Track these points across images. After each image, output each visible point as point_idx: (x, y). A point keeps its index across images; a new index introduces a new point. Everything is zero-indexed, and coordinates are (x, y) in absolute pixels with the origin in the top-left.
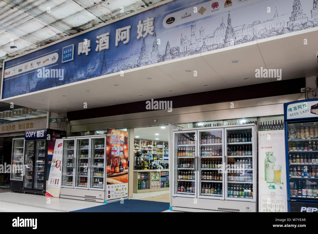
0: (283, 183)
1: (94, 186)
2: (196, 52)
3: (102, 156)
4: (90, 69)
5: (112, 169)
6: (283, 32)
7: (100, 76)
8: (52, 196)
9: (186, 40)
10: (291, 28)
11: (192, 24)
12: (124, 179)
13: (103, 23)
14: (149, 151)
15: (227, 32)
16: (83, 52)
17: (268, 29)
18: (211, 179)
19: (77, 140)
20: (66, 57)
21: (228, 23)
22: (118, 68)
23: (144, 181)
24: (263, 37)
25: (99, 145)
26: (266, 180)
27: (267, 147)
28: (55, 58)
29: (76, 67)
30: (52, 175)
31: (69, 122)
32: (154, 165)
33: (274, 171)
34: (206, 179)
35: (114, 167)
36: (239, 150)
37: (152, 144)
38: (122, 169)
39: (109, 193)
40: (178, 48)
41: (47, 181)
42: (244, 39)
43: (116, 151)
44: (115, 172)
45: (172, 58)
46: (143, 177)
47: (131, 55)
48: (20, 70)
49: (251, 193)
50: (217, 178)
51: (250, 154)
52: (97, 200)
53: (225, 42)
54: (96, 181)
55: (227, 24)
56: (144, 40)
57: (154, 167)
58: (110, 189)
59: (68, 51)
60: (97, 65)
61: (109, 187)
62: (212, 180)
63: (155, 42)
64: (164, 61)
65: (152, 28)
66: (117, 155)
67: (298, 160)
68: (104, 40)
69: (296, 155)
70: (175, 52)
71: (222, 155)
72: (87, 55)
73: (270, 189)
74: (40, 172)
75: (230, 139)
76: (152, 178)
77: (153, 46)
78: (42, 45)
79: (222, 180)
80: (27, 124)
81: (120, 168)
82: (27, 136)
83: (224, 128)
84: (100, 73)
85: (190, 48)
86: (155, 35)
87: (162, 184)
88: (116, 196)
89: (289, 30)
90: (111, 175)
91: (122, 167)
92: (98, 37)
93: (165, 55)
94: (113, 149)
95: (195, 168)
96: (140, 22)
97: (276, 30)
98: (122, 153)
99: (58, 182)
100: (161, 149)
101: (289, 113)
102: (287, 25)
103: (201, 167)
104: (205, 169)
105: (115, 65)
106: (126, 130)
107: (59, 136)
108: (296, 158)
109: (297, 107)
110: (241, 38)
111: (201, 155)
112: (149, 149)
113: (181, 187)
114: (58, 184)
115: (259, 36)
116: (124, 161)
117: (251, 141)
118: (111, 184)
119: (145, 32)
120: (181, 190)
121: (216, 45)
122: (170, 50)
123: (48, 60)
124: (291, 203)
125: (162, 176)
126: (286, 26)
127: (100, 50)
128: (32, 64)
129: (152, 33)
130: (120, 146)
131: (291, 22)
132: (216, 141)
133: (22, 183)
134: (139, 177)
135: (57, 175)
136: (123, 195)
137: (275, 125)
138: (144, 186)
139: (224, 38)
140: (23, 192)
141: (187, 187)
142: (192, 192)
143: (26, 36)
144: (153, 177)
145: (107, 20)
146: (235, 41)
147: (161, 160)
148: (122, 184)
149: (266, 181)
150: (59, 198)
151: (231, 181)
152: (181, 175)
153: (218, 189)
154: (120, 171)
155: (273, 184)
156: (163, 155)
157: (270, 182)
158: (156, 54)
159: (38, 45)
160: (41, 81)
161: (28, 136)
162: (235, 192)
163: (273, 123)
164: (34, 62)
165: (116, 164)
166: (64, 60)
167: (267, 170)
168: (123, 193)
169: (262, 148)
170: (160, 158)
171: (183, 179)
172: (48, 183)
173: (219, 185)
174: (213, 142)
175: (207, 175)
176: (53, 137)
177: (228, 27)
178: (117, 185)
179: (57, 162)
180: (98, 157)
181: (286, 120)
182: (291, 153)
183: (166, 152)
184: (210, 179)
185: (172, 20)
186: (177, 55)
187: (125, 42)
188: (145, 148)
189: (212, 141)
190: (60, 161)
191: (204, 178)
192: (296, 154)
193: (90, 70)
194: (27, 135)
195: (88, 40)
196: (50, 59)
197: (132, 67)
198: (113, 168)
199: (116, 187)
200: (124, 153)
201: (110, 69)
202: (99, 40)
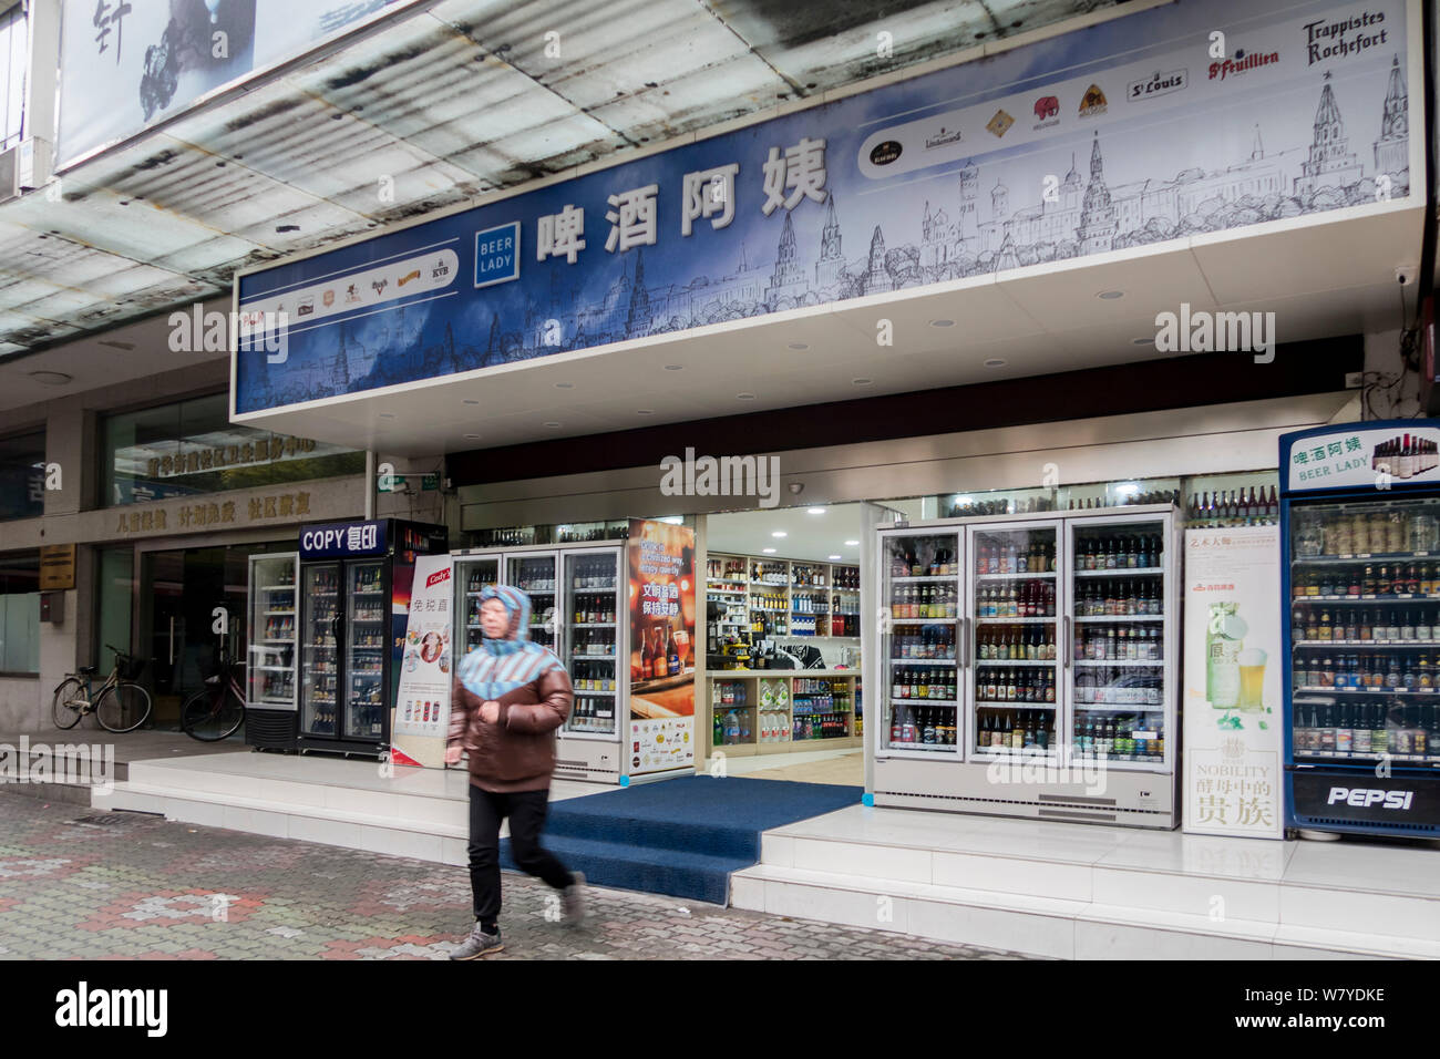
0: (1269, 710)
1: (578, 727)
2: (980, 266)
3: (603, 618)
4: (587, 314)
5: (644, 665)
6: (1281, 212)
7: (624, 339)
8: (416, 764)
9: (941, 223)
10: (1306, 199)
11: (963, 171)
12: (683, 701)
13: (631, 148)
14: (736, 600)
15: (1088, 204)
16: (557, 252)
17: (1230, 200)
18: (1014, 696)
19: (509, 559)
20: (491, 265)
21: (1093, 173)
22: (695, 313)
23: (736, 713)
24: (1210, 225)
25: (590, 579)
26: (1209, 697)
27: (1217, 587)
28: (446, 270)
29: (532, 304)
30: (412, 688)
31: (455, 493)
32: (769, 652)
33: (1241, 669)
34: (993, 696)
35: (651, 657)
36: (1116, 598)
37: (748, 572)
38: (675, 664)
39: (636, 750)
40: (913, 250)
41: (393, 710)
42: (1146, 228)
43: (655, 600)
44: (654, 675)
45: (893, 284)
46: (730, 697)
47: (743, 268)
48: (304, 307)
49: (1157, 745)
50: (1034, 693)
51: (1156, 610)
52: (591, 776)
53: (1082, 238)
54: (583, 708)
55: (1089, 175)
56: (788, 217)
57: (767, 661)
58: (640, 737)
59: (499, 245)
60: (614, 299)
61: (636, 729)
62: (1017, 700)
63: (830, 227)
64: (863, 295)
65: (819, 177)
66: (660, 616)
67: (1326, 630)
68: (637, 211)
69: (1319, 615)
70: (903, 265)
71: (1054, 615)
72: (574, 264)
73: (1224, 728)
74: (361, 677)
75: (1082, 556)
76: (764, 701)
77: (824, 241)
78: (389, 220)
79: (1054, 701)
80: (283, 498)
81: (669, 661)
82: (308, 545)
83: (1064, 518)
84: (624, 328)
85: (955, 252)
86: (828, 201)
87: (799, 724)
88: (657, 761)
89: (1300, 205)
90: (644, 685)
91: (677, 659)
92: (613, 200)
93: (869, 274)
94: (647, 593)
95: (956, 657)
96: (773, 152)
97: (1255, 203)
98: (675, 607)
99: (436, 712)
100: (781, 589)
101: (1295, 469)
102: (1295, 188)
103: (979, 657)
104: (991, 663)
105: (682, 302)
106: (678, 520)
107: (426, 545)
108: (1319, 624)
109: (1326, 450)
110: (1137, 225)
111: (978, 613)
112: (736, 592)
113: (905, 725)
114: (435, 720)
115: (1197, 222)
116: (681, 637)
117: (1158, 565)
118: (642, 718)
119: (794, 188)
120: (904, 735)
121: (1050, 245)
122: (886, 256)
123: (418, 274)
124: (1294, 775)
125: (797, 697)
126: (1289, 193)
127: (623, 247)
128: (352, 288)
129: (819, 196)
130: (670, 581)
131: (1308, 181)
132: (1032, 564)
133: (296, 717)
134: (716, 699)
135: (428, 689)
136: (680, 759)
137: (1246, 506)
138: (735, 732)
139: (1078, 224)
140: (300, 749)
141: (924, 725)
142: (945, 741)
143: (347, 193)
144: (768, 699)
145: (645, 140)
146: (1116, 237)
147: (782, 634)
148: (674, 718)
149: (1210, 703)
150: (443, 772)
151: (1084, 703)
152: (902, 683)
153: (1039, 732)
154: (671, 672)
155: (1234, 713)
156: (790, 615)
157: (1225, 705)
158: (835, 269)
159: (376, 221)
160: (394, 350)
161: (313, 546)
162: (1101, 740)
163: (1242, 497)
164: (363, 280)
165: (659, 647)
166: (482, 278)
167: (1215, 667)
168: (679, 754)
169: (1200, 588)
170: (776, 624)
171: (909, 697)
172: (398, 716)
173: (1042, 718)
174: (1022, 566)
175: (997, 682)
176: (408, 549)
177: (1090, 187)
178: (658, 723)
179: (425, 640)
180: (586, 621)
181: (1286, 494)
182: (1298, 608)
183: (801, 601)
184: (1009, 696)
185: (890, 153)
186: (910, 276)
187: (717, 223)
188: (719, 587)
189: (1018, 563)
190: (439, 637)
191: (989, 695)
192: (1318, 609)
193: (587, 318)
194: (310, 541)
195: (575, 208)
196: (427, 275)
197: (748, 312)
198: (647, 663)
199: (655, 729)
200: (680, 609)
201: (662, 317)
202: (617, 210)
